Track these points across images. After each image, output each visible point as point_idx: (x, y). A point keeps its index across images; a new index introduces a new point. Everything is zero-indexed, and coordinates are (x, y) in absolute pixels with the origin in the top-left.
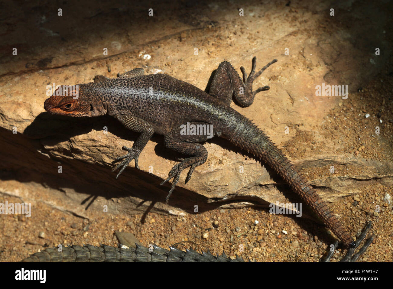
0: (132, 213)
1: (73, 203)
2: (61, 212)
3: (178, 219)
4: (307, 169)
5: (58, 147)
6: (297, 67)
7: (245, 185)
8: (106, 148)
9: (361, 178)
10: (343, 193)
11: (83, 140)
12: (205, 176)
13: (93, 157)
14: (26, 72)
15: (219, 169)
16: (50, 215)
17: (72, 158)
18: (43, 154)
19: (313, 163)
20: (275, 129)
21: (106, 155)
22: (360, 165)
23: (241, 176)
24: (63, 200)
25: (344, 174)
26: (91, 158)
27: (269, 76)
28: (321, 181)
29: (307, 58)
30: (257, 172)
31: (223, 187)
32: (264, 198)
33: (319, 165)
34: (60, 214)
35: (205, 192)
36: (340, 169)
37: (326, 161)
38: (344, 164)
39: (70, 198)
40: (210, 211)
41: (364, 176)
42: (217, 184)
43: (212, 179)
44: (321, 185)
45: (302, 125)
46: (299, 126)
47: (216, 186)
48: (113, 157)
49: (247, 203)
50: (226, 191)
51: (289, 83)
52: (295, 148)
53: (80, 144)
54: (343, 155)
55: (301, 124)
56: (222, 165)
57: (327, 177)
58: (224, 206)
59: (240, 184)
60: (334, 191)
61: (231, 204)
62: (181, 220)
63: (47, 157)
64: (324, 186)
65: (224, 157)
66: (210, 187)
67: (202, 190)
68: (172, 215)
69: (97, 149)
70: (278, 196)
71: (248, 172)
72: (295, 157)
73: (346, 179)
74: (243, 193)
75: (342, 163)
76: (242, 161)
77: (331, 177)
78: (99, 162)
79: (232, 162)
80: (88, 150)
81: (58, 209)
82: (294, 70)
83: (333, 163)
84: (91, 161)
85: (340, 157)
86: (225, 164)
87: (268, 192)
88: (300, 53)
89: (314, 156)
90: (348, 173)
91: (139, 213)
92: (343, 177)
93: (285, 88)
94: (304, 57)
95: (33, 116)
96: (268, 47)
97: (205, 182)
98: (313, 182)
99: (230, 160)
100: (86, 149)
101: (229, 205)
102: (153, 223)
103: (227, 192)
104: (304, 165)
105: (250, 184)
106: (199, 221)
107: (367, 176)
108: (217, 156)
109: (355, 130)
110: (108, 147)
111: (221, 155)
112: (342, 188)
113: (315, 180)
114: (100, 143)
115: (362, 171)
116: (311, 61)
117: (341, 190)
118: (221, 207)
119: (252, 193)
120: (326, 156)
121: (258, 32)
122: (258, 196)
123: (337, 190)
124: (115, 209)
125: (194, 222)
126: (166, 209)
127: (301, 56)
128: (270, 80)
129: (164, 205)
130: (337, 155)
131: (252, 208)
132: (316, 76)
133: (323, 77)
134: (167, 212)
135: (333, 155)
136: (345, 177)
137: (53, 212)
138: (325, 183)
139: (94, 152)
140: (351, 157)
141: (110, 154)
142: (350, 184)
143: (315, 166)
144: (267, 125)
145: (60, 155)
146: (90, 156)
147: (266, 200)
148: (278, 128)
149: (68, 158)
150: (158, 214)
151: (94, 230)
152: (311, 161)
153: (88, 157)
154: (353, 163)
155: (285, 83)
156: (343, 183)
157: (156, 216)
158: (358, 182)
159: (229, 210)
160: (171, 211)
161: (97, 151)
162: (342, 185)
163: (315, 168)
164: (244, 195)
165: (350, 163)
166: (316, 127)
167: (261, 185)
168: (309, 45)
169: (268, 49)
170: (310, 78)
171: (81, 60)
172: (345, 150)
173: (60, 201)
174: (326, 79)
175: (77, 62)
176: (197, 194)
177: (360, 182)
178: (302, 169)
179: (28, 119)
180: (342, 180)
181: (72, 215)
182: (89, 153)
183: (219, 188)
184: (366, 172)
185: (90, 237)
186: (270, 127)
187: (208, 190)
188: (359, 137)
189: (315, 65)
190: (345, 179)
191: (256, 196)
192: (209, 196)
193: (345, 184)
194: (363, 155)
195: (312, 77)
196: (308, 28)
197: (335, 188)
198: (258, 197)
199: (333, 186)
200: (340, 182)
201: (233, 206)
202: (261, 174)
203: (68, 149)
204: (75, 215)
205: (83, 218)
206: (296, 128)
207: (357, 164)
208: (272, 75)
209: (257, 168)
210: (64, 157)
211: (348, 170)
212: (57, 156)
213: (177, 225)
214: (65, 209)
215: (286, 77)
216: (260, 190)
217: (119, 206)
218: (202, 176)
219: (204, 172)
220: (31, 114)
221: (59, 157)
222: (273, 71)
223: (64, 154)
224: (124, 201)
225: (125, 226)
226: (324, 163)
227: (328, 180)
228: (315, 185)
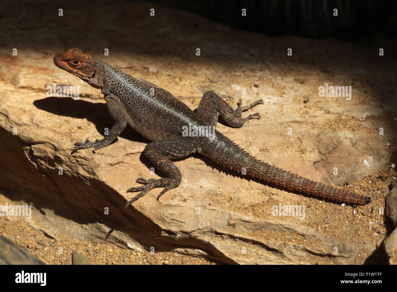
0: (95, 241)
1: (49, 225)
2: (35, 231)
3: (133, 253)
4: (266, 230)
5: (45, 155)
6: (291, 148)
7: (200, 227)
8: (84, 160)
9: (315, 251)
10: (294, 262)
11: (66, 150)
12: (165, 207)
13: (71, 168)
14: (43, 90)
15: (181, 205)
16: (25, 230)
17: (54, 168)
18: (32, 162)
19: (273, 226)
20: (249, 191)
21: (82, 167)
22: (318, 239)
23: (199, 218)
24: (41, 221)
25: (300, 244)
26: (69, 169)
27: (261, 148)
28: (275, 244)
29: (303, 144)
30: (216, 218)
31: (179, 223)
32: (216, 246)
33: (279, 231)
34: (33, 232)
35: (161, 223)
36: (298, 238)
37: (286, 228)
38: (303, 235)
39: (47, 220)
40: (165, 252)
41: (319, 250)
42: (174, 217)
43: (170, 212)
44: (274, 247)
45: (277, 195)
46: (273, 194)
47: (173, 220)
48: (87, 169)
49: (201, 251)
50: (181, 227)
51: (278, 157)
52: (260, 210)
53: (63, 153)
54: (305, 227)
55: (276, 193)
56: (185, 203)
57: (282, 242)
58: (179, 250)
59: (196, 226)
60: (285, 258)
61: (186, 249)
62: (136, 253)
63: (34, 166)
64: (277, 249)
65: (190, 198)
66: (166, 219)
67: (158, 220)
68: (129, 248)
69: (76, 159)
70: (230, 247)
71: (207, 217)
72: (258, 216)
73: (301, 250)
74: (197, 235)
75: (301, 234)
76: (205, 205)
77: (286, 243)
78: (75, 173)
79: (196, 204)
80: (68, 160)
81: (33, 228)
82: (287, 149)
83: (292, 231)
84: (68, 173)
85: (301, 228)
86: (188, 203)
87: (222, 242)
88: (298, 138)
89: (276, 220)
90: (305, 244)
91: (102, 242)
92: (298, 247)
93: (273, 161)
94: (301, 142)
95: (32, 122)
96: (270, 125)
97: (163, 213)
98: (267, 242)
99: (195, 202)
100: (67, 159)
101: (184, 249)
102: (110, 252)
103: (181, 229)
104: (264, 226)
105: (206, 227)
106: (152, 258)
107: (322, 251)
108: (183, 195)
109: (326, 212)
110: (86, 158)
111: (188, 196)
112: (294, 257)
113: (270, 241)
114: (80, 154)
115: (318, 245)
116: (306, 147)
117: (293, 259)
118: (176, 249)
119: (206, 239)
120: (288, 224)
121: (266, 113)
122: (211, 242)
123: (289, 258)
124: (81, 235)
125: (147, 258)
126: (126, 241)
127: (298, 141)
128: (260, 151)
129: (124, 237)
130: (299, 225)
131: (205, 259)
132: (306, 159)
133: (312, 163)
134: (126, 245)
135: (294, 224)
136: (300, 247)
137: (29, 229)
138: (279, 246)
139: (73, 163)
140: (312, 231)
141: (85, 166)
142: (303, 255)
143: (275, 230)
144: (243, 186)
145: (46, 165)
146: (69, 167)
147: (217, 248)
148: (253, 191)
149: (51, 169)
150: (118, 246)
151: (55, 248)
152: (272, 224)
153: (67, 168)
154: (312, 237)
155: (274, 157)
156: (296, 252)
157: (116, 247)
158: (312, 255)
159: (183, 255)
160: (130, 244)
161: (75, 162)
162: (295, 254)
163: (273, 232)
164: (198, 238)
165: (309, 235)
166: (289, 200)
167: (217, 233)
168: (309, 134)
169: (269, 126)
170: (300, 159)
171: (96, 95)
172: (309, 225)
173: (38, 222)
174: (315, 166)
175: (93, 96)
176: (153, 223)
177: (314, 256)
178: (261, 229)
179: (27, 125)
180: (296, 249)
181: (43, 235)
182: (68, 163)
183: (175, 222)
184: (322, 247)
185: (49, 251)
186: (246, 188)
187: (163, 221)
188: (327, 218)
189: (309, 151)
190: (299, 248)
191: (209, 242)
192: (163, 227)
193: (298, 254)
194: (324, 232)
195: (302, 159)
196: (315, 122)
197: (288, 255)
198: (210, 244)
199: (285, 252)
200: (294, 250)
201: (188, 251)
202: (219, 222)
203: (52, 158)
204: (46, 235)
205: (52, 238)
206: (269, 195)
207: (316, 238)
208: (264, 147)
209: (217, 215)
210: (48, 167)
211: (305, 241)
212: (42, 166)
213: (130, 257)
214: (40, 229)
215: (277, 152)
216: (215, 238)
217: (86, 232)
218: (162, 206)
219: (166, 203)
220: (31, 121)
221: (44, 167)
222: (267, 145)
223: (49, 165)
224: (92, 228)
225: (85, 251)
226: (284, 229)
227: (283, 245)
228: (268, 246)
